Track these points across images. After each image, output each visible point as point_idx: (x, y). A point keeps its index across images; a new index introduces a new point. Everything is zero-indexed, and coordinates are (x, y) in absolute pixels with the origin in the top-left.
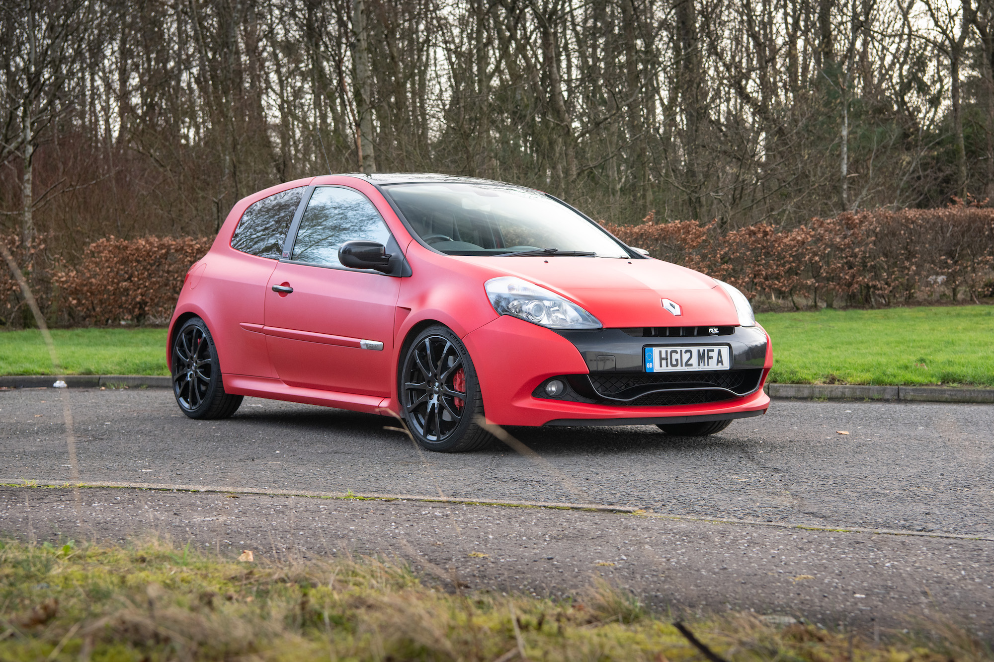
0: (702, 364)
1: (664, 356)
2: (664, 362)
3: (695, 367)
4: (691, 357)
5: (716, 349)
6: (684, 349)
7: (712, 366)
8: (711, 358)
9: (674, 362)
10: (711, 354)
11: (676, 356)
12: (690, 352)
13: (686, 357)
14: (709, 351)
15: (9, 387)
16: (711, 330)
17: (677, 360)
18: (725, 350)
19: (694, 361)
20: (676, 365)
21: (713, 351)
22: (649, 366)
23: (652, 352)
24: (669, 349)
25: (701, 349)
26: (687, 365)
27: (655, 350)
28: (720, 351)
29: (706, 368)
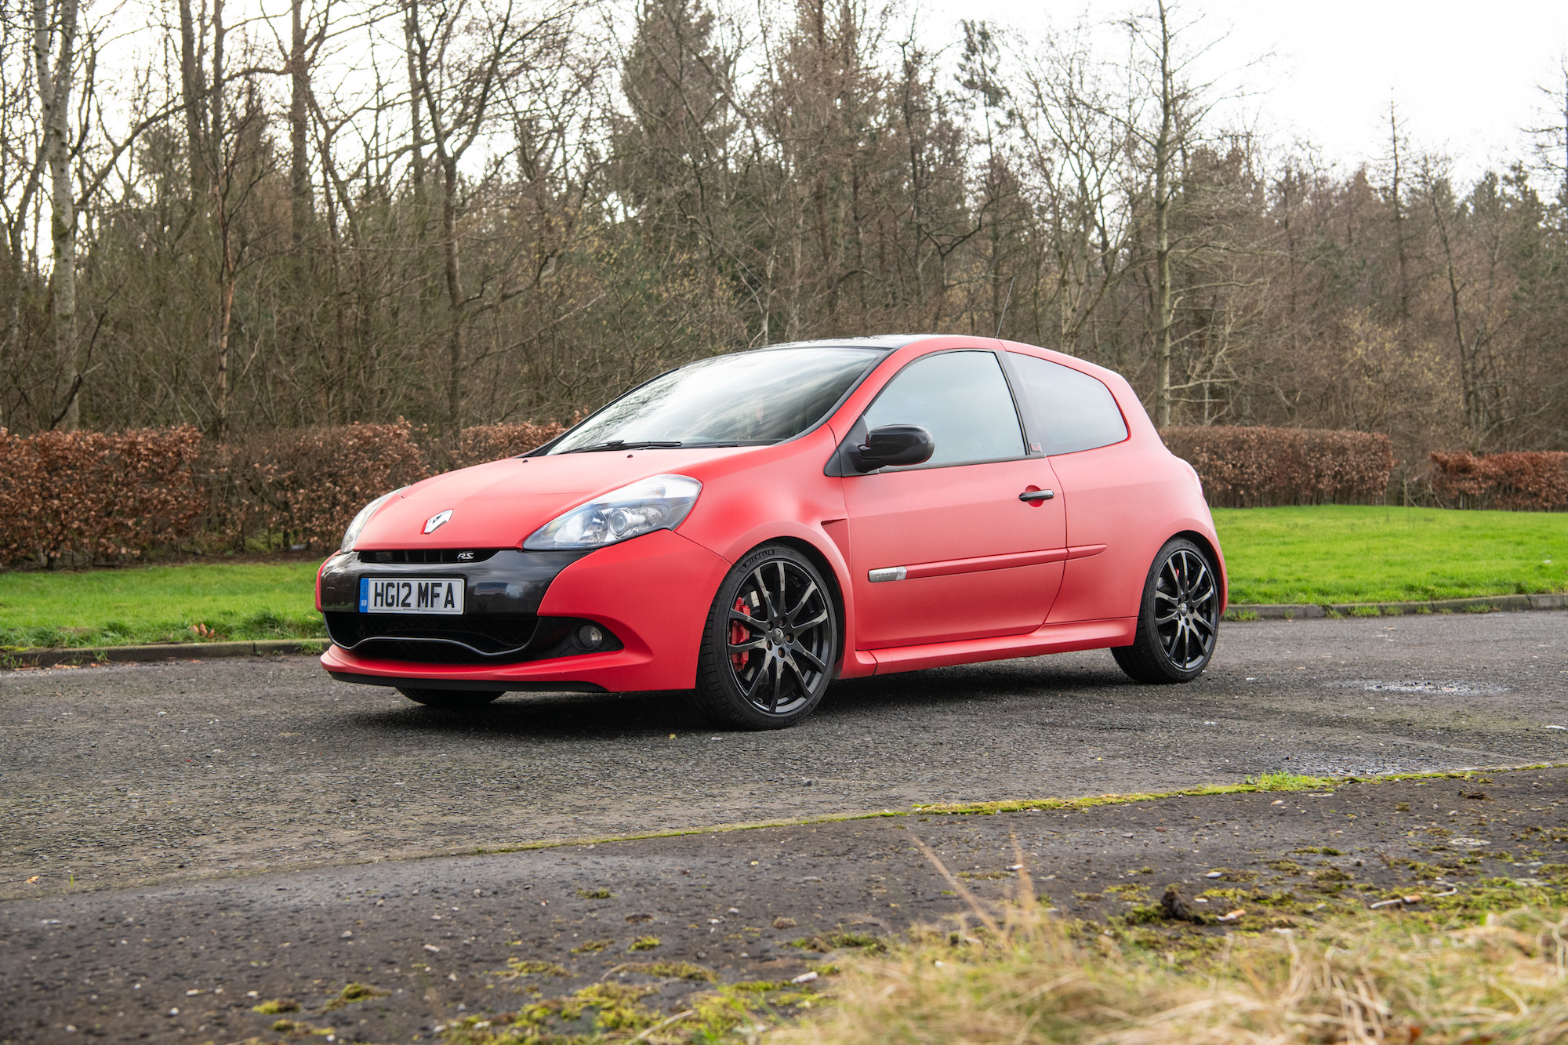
0: (423, 605)
1: (379, 590)
2: (379, 598)
3: (414, 609)
4: (409, 593)
5: (445, 582)
6: (402, 581)
7: (439, 608)
8: (438, 595)
9: (389, 601)
10: (437, 590)
11: (393, 591)
12: (409, 585)
13: (404, 592)
14: (434, 585)
16: (462, 556)
17: (392, 597)
18: (458, 586)
19: (413, 600)
20: (391, 605)
21: (440, 585)
22: (363, 603)
23: (367, 583)
24: (386, 581)
25: (424, 581)
26: (404, 604)
27: (372, 582)
28: (450, 586)
29: (429, 611)
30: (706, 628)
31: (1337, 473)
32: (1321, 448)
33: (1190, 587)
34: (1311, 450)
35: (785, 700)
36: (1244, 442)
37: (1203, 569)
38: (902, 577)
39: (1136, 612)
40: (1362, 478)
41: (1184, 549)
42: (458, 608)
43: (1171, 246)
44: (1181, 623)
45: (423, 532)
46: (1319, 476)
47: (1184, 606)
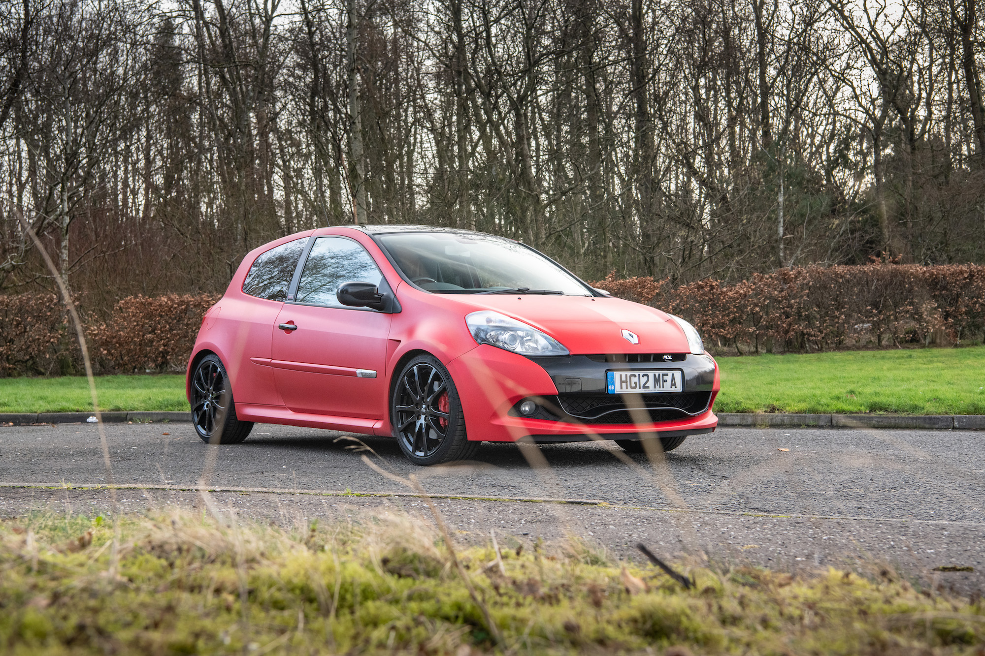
0: (657, 387)
1: (624, 379)
2: (624, 385)
3: (652, 389)
4: (648, 381)
5: (670, 373)
6: (642, 373)
7: (667, 388)
8: (665, 381)
10: (665, 378)
11: (634, 380)
12: (647, 375)
13: (643, 380)
14: (663, 375)
15: (47, 422)
16: (665, 357)
17: (635, 383)
18: (678, 375)
19: (651, 384)
20: (635, 387)
21: (667, 375)
22: (611, 388)
23: (613, 375)
24: (629, 373)
25: (657, 373)
26: (644, 387)
27: (617, 374)
28: (673, 375)
29: (661, 390)
42: (679, 388)
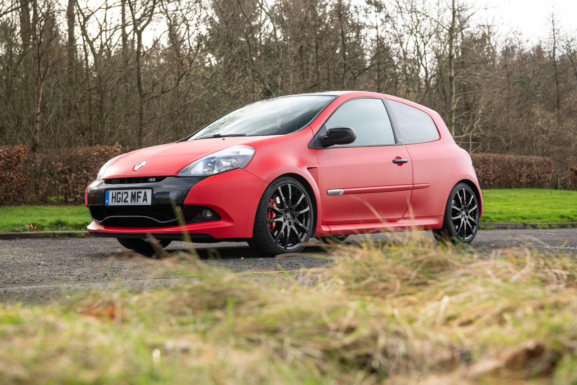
0: (133, 201)
1: (114, 196)
2: (114, 199)
3: (129, 203)
4: (127, 196)
5: (143, 191)
6: (124, 191)
7: (140, 202)
8: (140, 197)
9: (119, 200)
10: (139, 195)
11: (120, 196)
12: (127, 193)
13: (125, 196)
14: (138, 193)
16: (151, 180)
17: (120, 198)
18: (149, 192)
19: (129, 199)
20: (119, 202)
21: (141, 192)
22: (107, 201)
23: (108, 193)
24: (117, 191)
25: (134, 191)
26: (125, 201)
27: (111, 192)
28: (145, 193)
29: (136, 204)
30: (257, 212)
31: (529, 175)
32: (522, 164)
33: (467, 204)
34: (517, 164)
35: (291, 244)
36: (487, 160)
37: (472, 197)
38: (342, 193)
39: (443, 214)
40: (539, 177)
41: (464, 188)
42: (149, 202)
43: (455, 75)
44: (463, 220)
45: (133, 170)
46: (520, 176)
47: (464, 213)
